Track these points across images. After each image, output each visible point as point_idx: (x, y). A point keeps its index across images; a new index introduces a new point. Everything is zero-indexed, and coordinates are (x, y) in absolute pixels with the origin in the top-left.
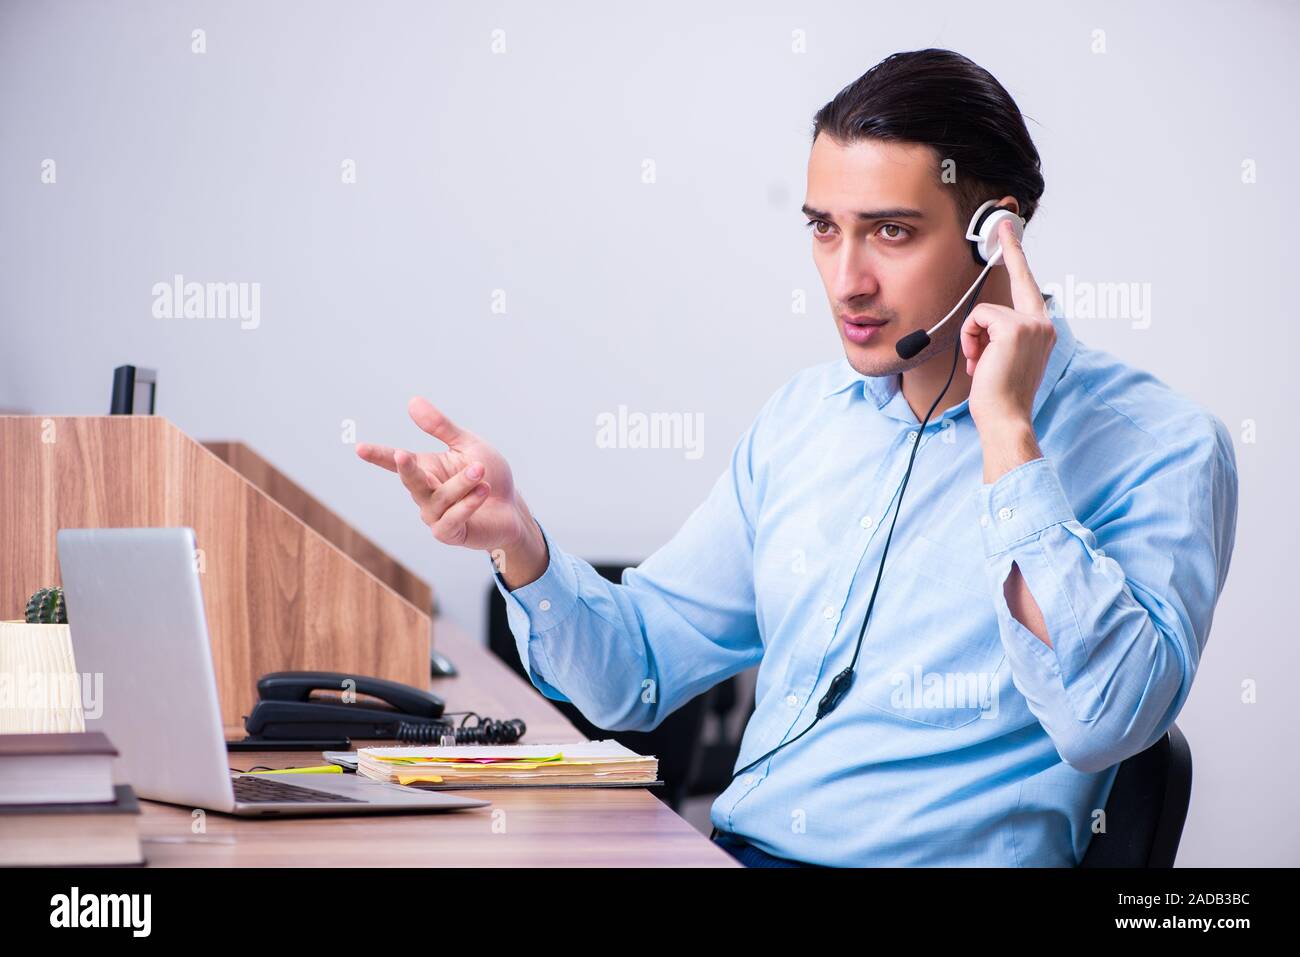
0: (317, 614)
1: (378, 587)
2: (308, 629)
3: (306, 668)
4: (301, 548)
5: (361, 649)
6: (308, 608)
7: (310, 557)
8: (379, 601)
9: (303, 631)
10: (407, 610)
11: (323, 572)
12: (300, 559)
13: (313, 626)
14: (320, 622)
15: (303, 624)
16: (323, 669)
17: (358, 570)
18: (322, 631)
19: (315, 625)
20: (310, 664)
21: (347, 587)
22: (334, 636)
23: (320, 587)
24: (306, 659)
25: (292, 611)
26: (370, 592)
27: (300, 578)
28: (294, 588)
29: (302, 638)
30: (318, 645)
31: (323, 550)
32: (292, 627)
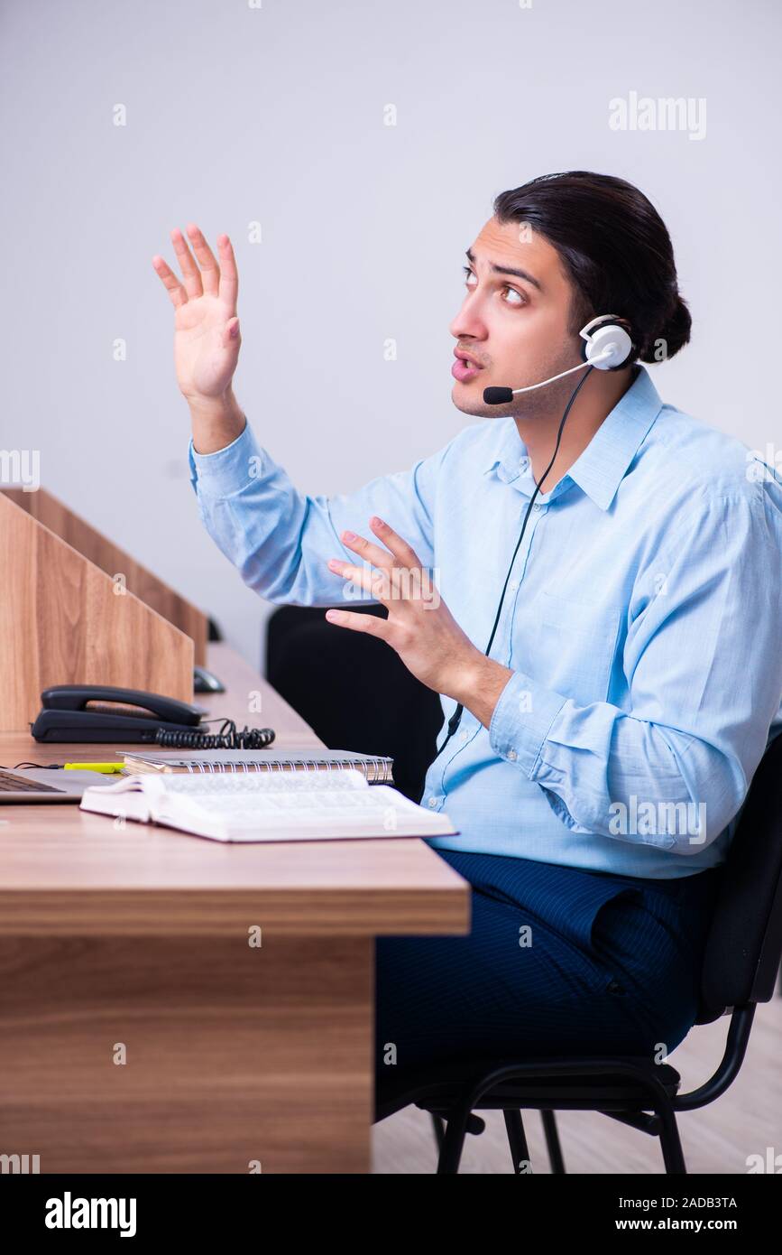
0: (97, 636)
1: (149, 614)
2: (88, 649)
3: (87, 682)
4: (83, 580)
5: (134, 666)
6: (89, 631)
7: (91, 588)
8: (150, 626)
9: (84, 650)
10: (173, 634)
11: (102, 599)
12: (82, 589)
13: (93, 647)
14: (98, 643)
15: (85, 645)
16: (102, 683)
17: (132, 600)
18: (100, 651)
19: (95, 645)
20: (90, 679)
21: (122, 613)
22: (111, 656)
23: (98, 614)
24: (87, 675)
25: (75, 635)
26: (142, 618)
27: (82, 605)
28: (77, 615)
29: (84, 657)
30: (97, 663)
31: (102, 582)
32: (75, 646)
